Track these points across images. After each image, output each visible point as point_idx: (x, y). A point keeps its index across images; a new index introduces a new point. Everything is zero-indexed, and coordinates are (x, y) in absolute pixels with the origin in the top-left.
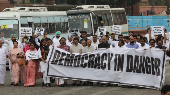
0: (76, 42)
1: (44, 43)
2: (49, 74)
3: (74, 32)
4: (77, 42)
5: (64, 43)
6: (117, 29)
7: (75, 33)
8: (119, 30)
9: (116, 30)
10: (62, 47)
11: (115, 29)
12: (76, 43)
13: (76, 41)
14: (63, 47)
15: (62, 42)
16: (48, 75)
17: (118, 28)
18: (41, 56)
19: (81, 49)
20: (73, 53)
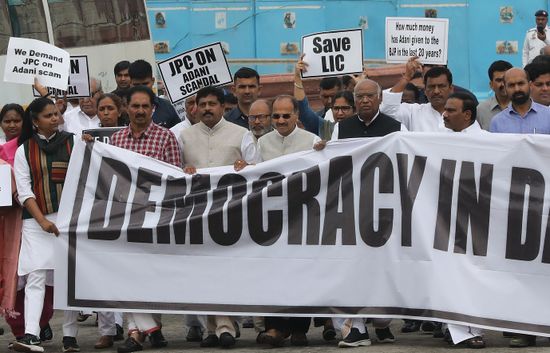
0: (208, 107)
1: (49, 120)
2: (78, 296)
3: (197, 66)
4: (215, 109)
5: (143, 115)
6: (420, 40)
7: (203, 71)
8: (435, 41)
9: (417, 46)
10: (137, 135)
11: (404, 40)
12: (208, 112)
13: (210, 103)
14: (143, 136)
15: (134, 110)
16: (72, 300)
17: (428, 34)
18: (26, 193)
19: (239, 149)
20: (200, 171)
